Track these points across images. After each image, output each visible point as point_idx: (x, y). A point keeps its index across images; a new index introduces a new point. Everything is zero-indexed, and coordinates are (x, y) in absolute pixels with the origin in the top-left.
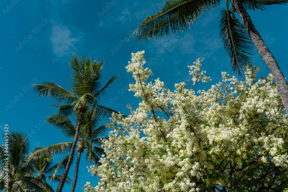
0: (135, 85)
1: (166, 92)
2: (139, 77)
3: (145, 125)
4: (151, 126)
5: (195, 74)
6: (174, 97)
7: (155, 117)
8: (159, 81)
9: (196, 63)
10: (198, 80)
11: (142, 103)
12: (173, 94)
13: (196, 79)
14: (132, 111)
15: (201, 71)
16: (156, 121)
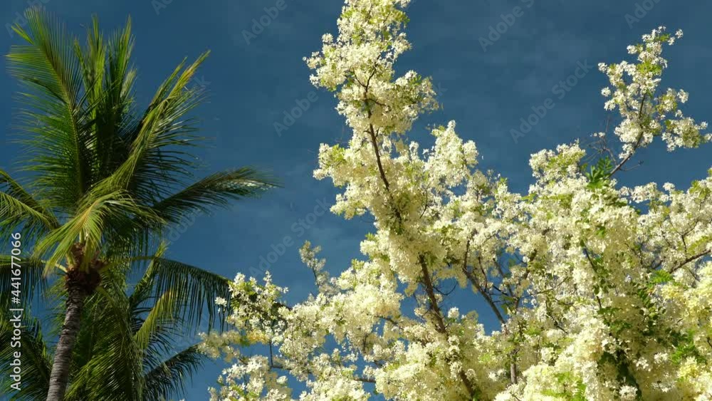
0: (348, 154)
1: (485, 192)
2: (370, 114)
3: (388, 350)
4: (417, 353)
5: (630, 109)
6: (526, 217)
7: (438, 310)
8: (454, 137)
9: (638, 53)
10: (645, 135)
11: (376, 241)
12: (523, 205)
13: (636, 131)
14: (326, 281)
15: (661, 91)
16: (442, 330)
